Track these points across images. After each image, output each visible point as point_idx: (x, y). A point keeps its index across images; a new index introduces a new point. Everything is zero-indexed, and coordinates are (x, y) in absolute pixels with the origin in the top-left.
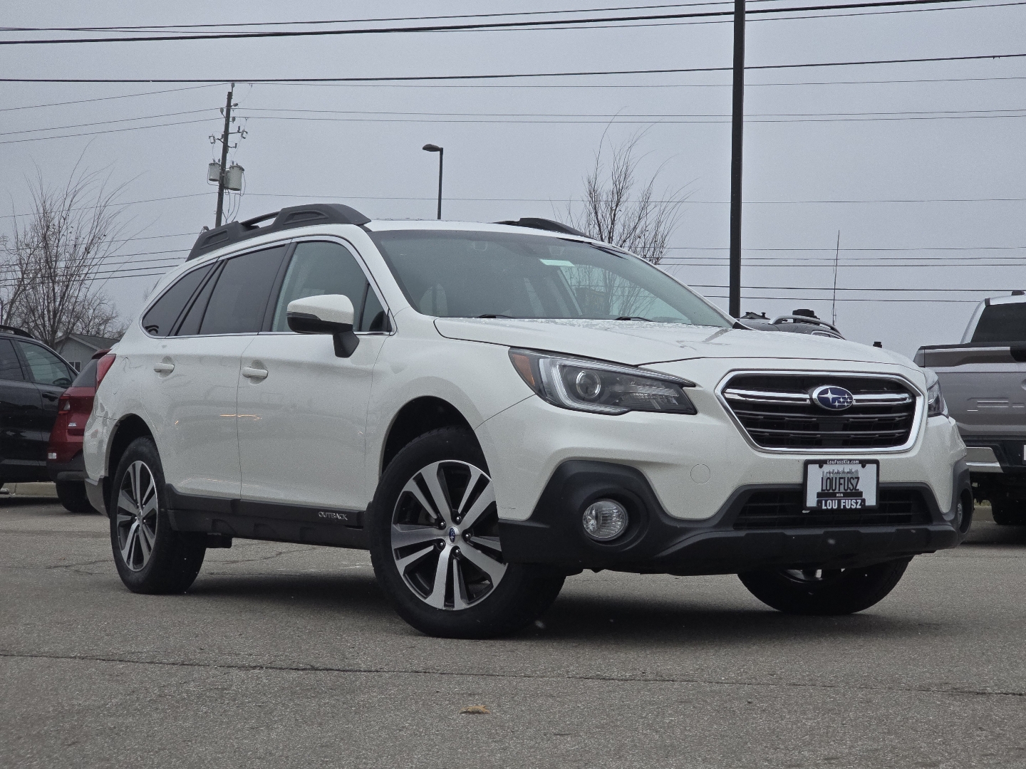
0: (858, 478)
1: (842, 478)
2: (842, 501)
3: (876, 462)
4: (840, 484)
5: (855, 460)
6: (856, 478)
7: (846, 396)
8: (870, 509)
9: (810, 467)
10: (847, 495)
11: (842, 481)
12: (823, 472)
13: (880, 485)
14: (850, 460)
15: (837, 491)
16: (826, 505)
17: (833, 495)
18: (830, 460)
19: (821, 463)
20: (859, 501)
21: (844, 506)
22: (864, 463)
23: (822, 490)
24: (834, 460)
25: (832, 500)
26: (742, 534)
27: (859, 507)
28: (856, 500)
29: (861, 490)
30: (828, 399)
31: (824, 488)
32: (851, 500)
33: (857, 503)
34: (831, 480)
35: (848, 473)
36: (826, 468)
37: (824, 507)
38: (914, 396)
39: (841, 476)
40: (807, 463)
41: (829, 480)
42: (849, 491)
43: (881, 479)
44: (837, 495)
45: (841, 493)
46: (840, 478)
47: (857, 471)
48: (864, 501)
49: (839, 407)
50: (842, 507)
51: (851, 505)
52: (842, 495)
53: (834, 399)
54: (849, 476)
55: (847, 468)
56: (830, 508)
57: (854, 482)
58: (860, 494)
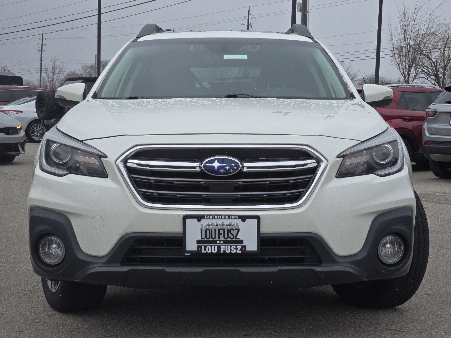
0: (238, 230)
1: (222, 229)
2: (222, 247)
3: (258, 218)
4: (219, 234)
5: (234, 216)
6: (236, 229)
7: (233, 165)
8: (251, 253)
9: (188, 221)
10: (226, 242)
11: (222, 232)
12: (202, 225)
13: (262, 235)
14: (229, 216)
15: (217, 239)
16: (205, 249)
17: (214, 242)
18: (207, 216)
19: (199, 218)
20: (239, 248)
21: (224, 251)
22: (243, 218)
23: (202, 238)
24: (212, 215)
25: (211, 246)
26: (125, 269)
27: (238, 251)
28: (236, 246)
29: (241, 238)
30: (214, 167)
31: (204, 236)
32: (231, 246)
33: (237, 249)
34: (211, 231)
35: (227, 225)
36: (204, 222)
37: (203, 251)
38: (319, 162)
39: (220, 227)
40: (185, 217)
41: (208, 231)
42: (229, 239)
43: (263, 230)
44: (217, 242)
45: (221, 241)
46: (219, 230)
47: (237, 224)
48: (245, 247)
49: (224, 173)
50: (222, 252)
51: (231, 250)
52: (222, 242)
53: (219, 168)
54: (229, 228)
55: (226, 222)
56: (210, 251)
57: (234, 233)
58: (241, 242)
